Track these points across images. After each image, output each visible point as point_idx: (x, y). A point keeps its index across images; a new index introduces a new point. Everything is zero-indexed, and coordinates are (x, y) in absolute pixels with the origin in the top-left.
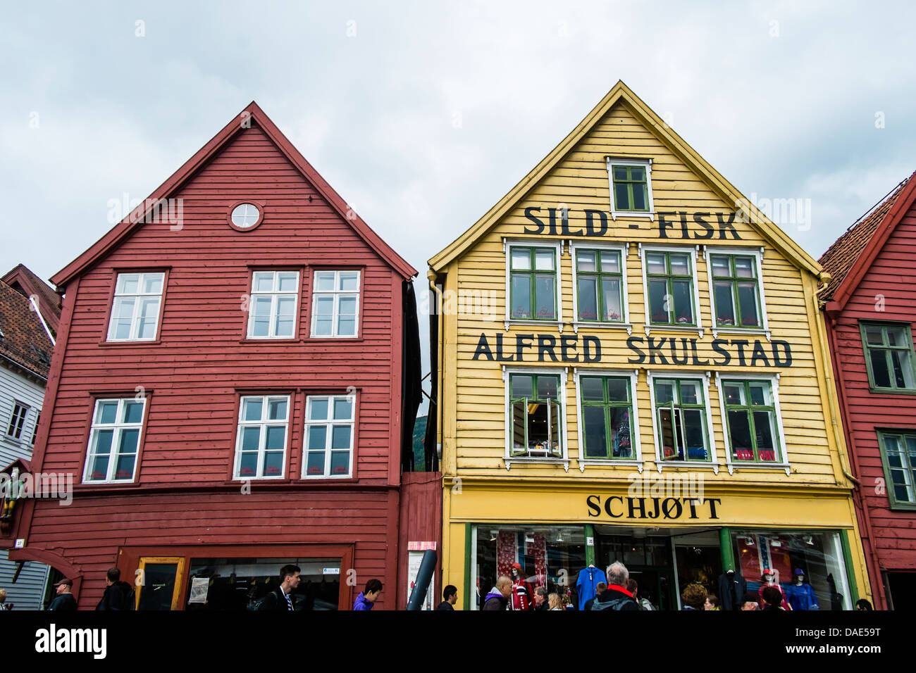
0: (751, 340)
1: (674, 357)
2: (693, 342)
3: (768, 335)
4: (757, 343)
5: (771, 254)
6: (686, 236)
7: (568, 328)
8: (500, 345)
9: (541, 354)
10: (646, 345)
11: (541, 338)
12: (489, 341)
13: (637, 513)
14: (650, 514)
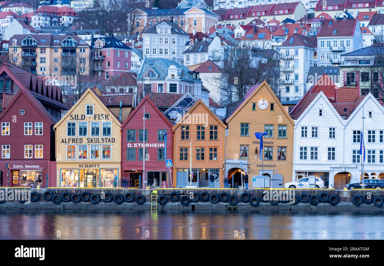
0: (108, 138)
1: (95, 142)
2: (98, 139)
3: (111, 137)
6: (99, 119)
8: (65, 140)
9: (72, 142)
11: (73, 139)
13: (86, 167)
14: (88, 167)
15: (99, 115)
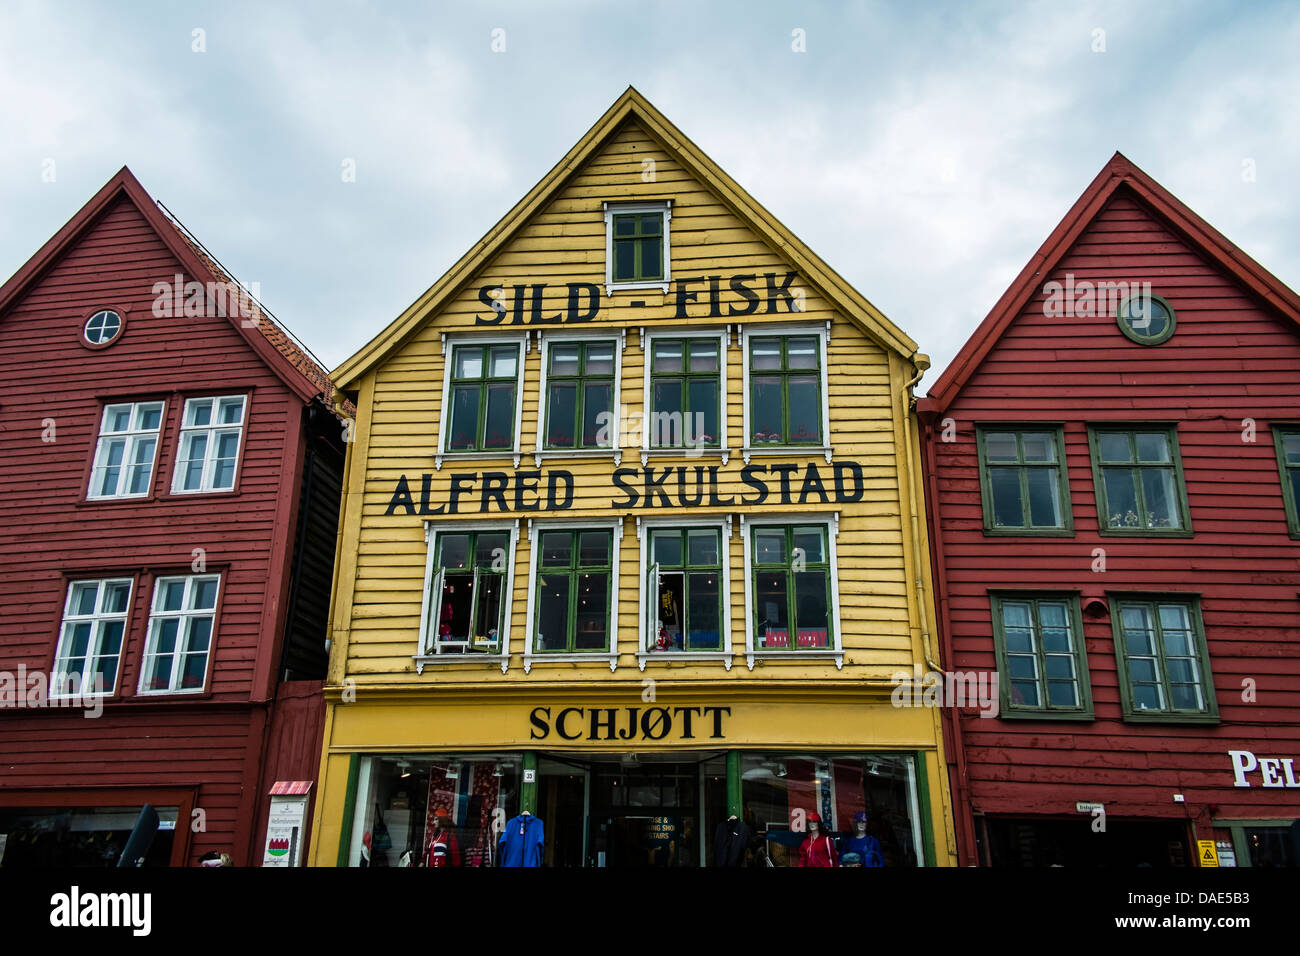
0: (803, 464)
1: (682, 496)
2: (713, 471)
3: (829, 455)
4: (812, 468)
5: (842, 331)
6: (715, 313)
7: (526, 461)
8: (426, 491)
9: (485, 502)
10: (642, 479)
11: (488, 478)
12: (411, 486)
13: (603, 732)
14: (622, 732)
15: (712, 279)
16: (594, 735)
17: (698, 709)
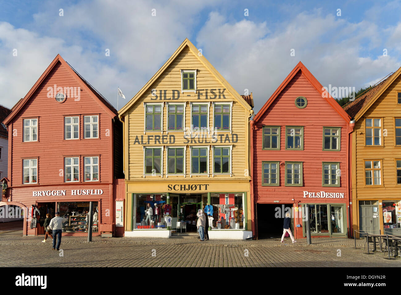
0: (225, 134)
1: (199, 141)
2: (206, 136)
3: (231, 132)
4: (227, 135)
5: (236, 104)
6: (207, 98)
7: (164, 133)
8: (142, 139)
9: (156, 142)
10: (190, 137)
11: (156, 136)
12: (139, 138)
13: (183, 189)
14: (187, 189)
15: (206, 90)
16: (181, 190)
17: (202, 185)
